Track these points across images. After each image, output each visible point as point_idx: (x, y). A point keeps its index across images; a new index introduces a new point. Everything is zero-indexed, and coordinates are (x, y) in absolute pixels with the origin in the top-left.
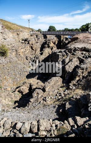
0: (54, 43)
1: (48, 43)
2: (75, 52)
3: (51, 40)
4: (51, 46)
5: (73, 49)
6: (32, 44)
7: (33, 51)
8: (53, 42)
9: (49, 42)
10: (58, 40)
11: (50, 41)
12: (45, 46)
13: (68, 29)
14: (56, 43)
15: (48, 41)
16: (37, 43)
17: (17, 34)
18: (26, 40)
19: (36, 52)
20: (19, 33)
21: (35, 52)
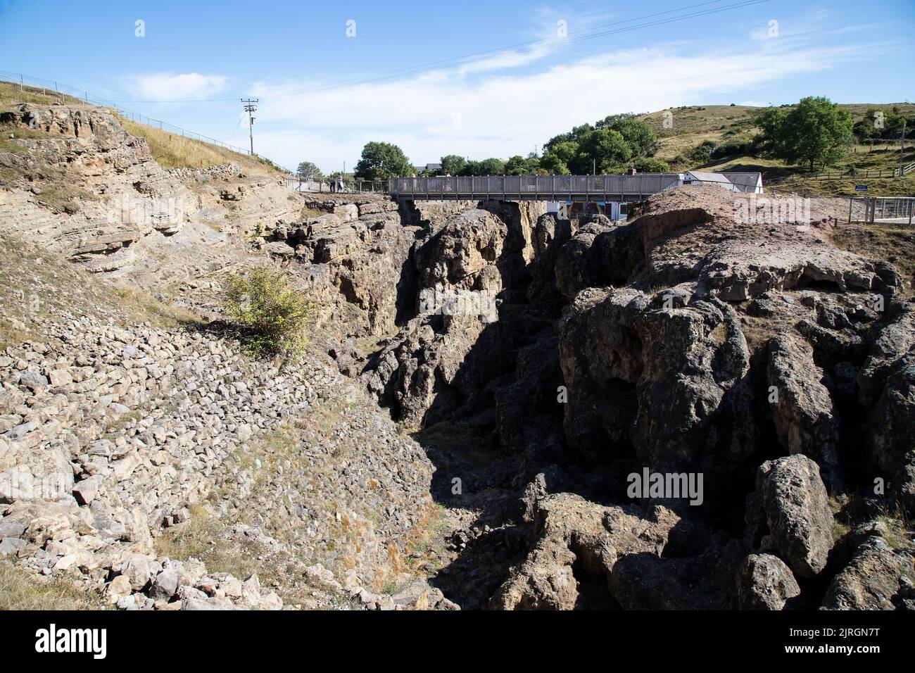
0: (487, 253)
1: (450, 252)
2: (766, 297)
3: (471, 234)
4: (469, 269)
5: (749, 281)
6: (349, 264)
7: (356, 307)
8: (483, 246)
9: (458, 247)
10: (505, 228)
11: (464, 240)
12: (432, 275)
13: (461, 160)
14: (498, 252)
15: (452, 241)
16: (378, 251)
17: (226, 197)
18: (296, 239)
19: (378, 319)
20: (233, 190)
21: (372, 318)
